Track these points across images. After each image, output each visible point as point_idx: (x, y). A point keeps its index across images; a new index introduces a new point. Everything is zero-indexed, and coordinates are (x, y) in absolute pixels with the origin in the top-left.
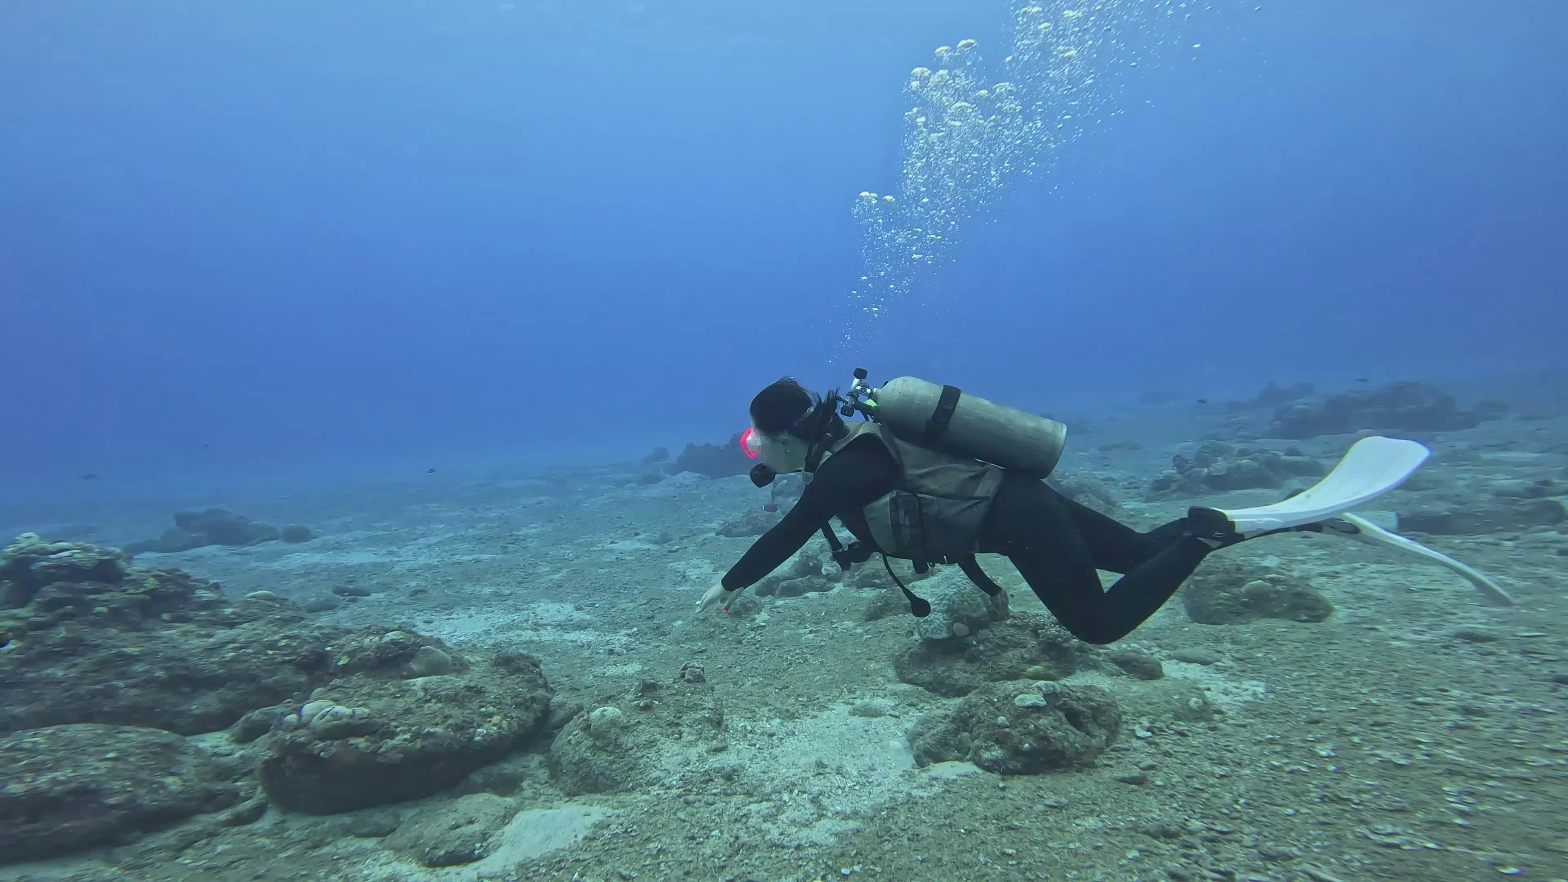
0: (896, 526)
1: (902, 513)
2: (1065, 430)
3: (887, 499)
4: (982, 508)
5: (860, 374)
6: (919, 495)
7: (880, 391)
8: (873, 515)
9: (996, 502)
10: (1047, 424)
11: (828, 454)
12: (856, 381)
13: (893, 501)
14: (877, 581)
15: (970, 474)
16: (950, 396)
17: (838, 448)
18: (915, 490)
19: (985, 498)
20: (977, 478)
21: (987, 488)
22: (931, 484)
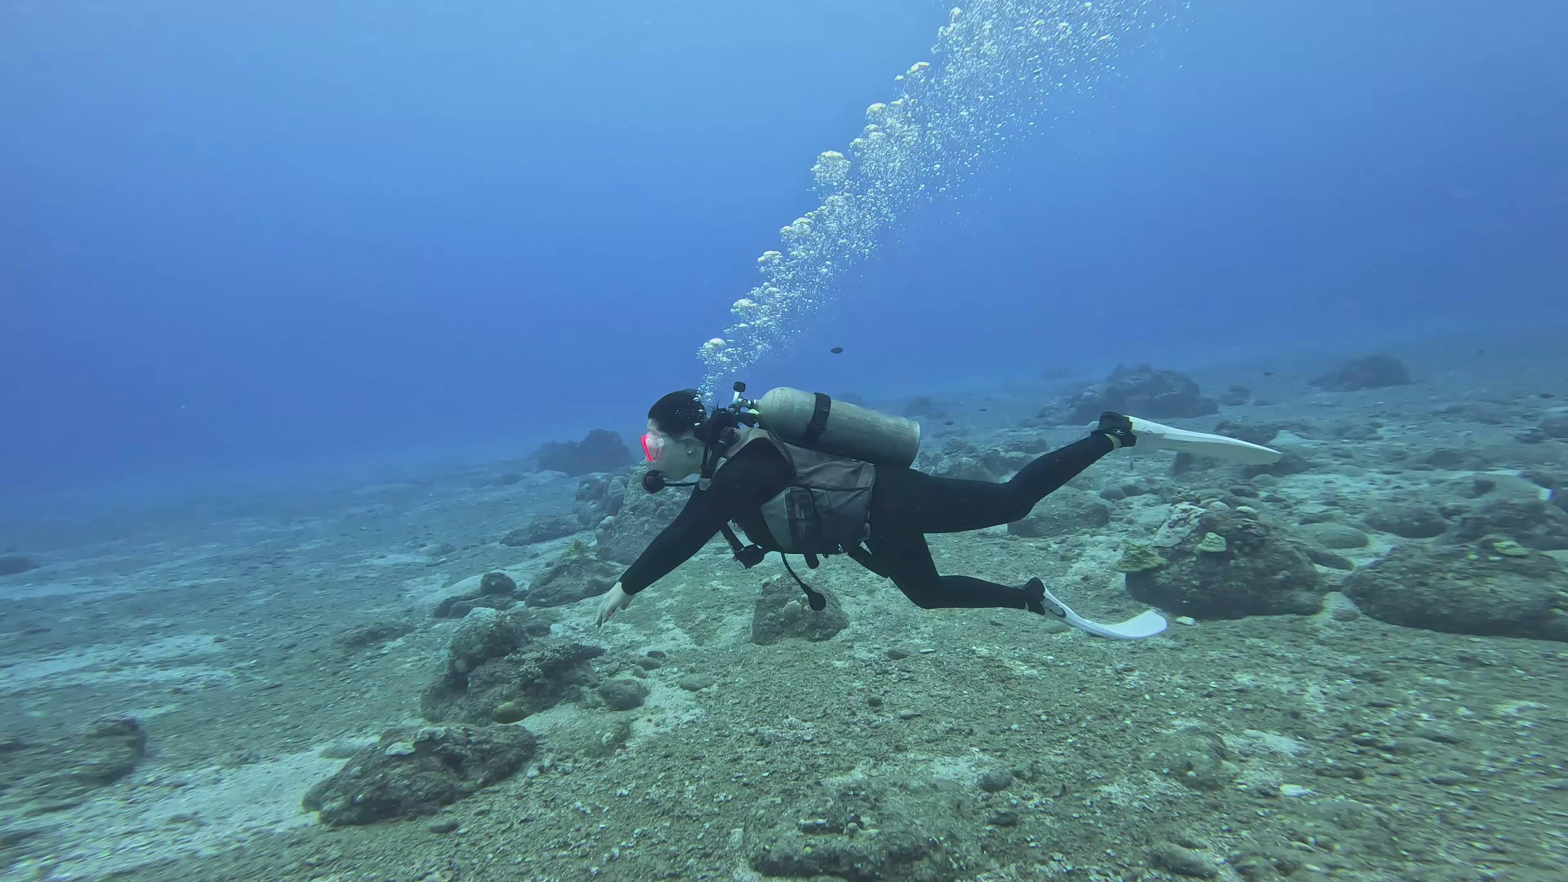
0: (793, 521)
1: (797, 507)
2: (918, 427)
3: (782, 496)
4: (866, 495)
5: (740, 387)
6: (812, 490)
7: (760, 401)
8: (772, 512)
9: (877, 490)
10: (904, 422)
11: (723, 460)
12: (737, 394)
13: (789, 498)
14: (543, 600)
15: (850, 470)
16: (823, 402)
17: (732, 454)
18: (807, 487)
19: (865, 489)
20: (856, 472)
21: (866, 479)
22: (818, 479)
